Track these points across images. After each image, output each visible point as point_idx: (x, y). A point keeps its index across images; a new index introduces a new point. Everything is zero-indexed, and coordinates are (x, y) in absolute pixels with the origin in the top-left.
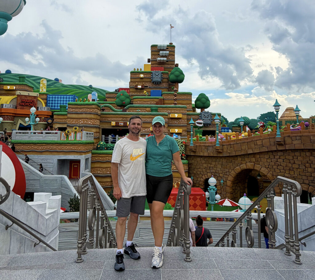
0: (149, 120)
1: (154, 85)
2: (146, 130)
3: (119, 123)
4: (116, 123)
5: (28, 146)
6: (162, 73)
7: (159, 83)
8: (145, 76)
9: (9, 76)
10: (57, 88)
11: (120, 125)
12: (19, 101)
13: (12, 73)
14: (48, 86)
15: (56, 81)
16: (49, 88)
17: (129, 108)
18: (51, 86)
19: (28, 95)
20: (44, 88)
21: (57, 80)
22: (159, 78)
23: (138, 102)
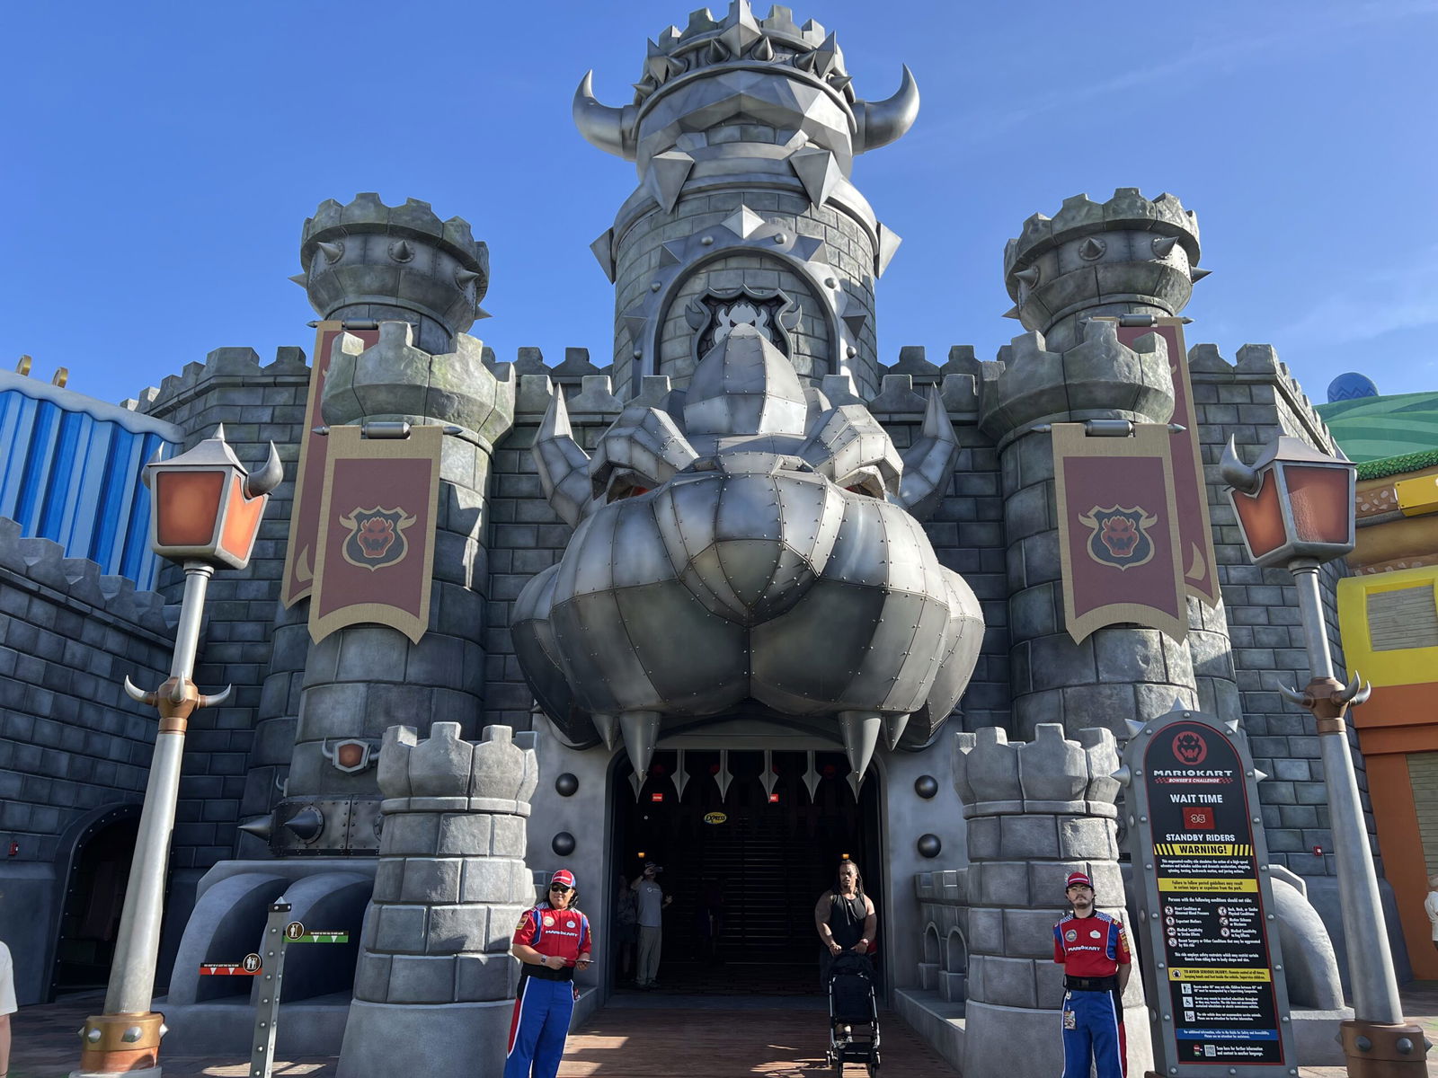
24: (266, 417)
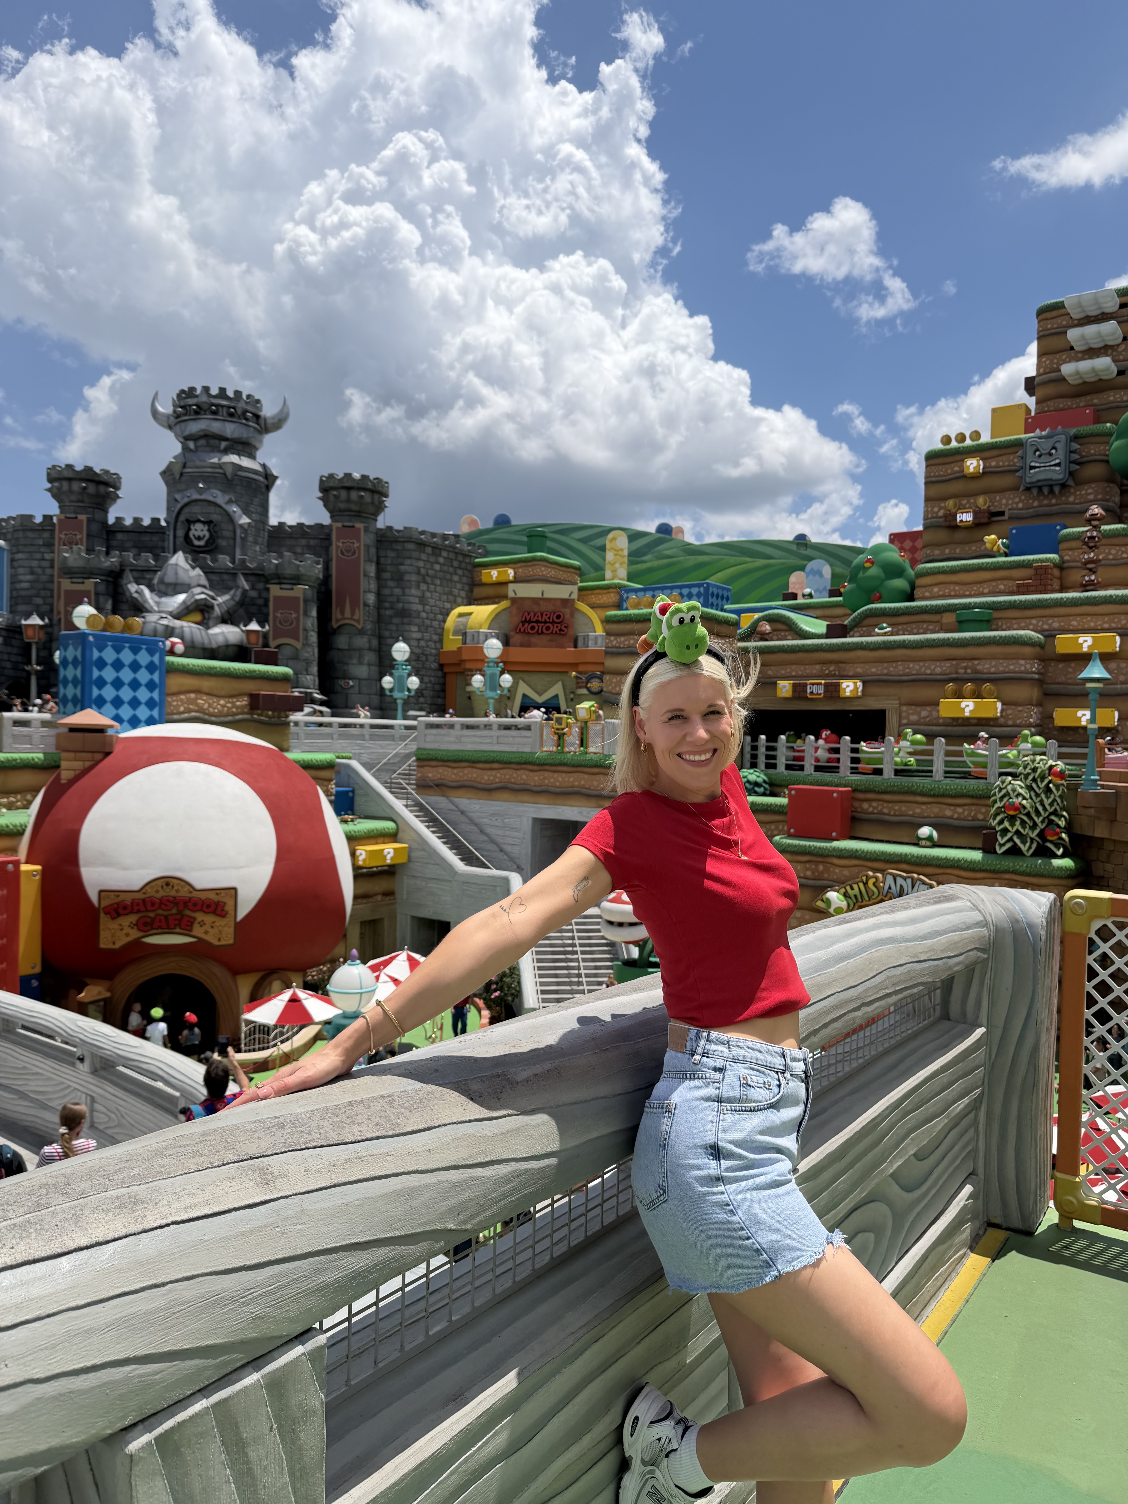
0: (938, 670)
1: (1036, 504)
2: (924, 713)
3: (806, 685)
4: (794, 686)
5: (455, 771)
6: (1076, 438)
7: (1057, 489)
8: (993, 464)
9: (505, 536)
10: (666, 561)
11: (812, 693)
12: (517, 620)
13: (513, 523)
14: (635, 556)
15: (660, 535)
16: (637, 563)
17: (866, 622)
18: (644, 555)
19: (540, 596)
20: (621, 564)
21: (665, 529)
22: (1058, 465)
23: (936, 590)
24: (41, 542)
